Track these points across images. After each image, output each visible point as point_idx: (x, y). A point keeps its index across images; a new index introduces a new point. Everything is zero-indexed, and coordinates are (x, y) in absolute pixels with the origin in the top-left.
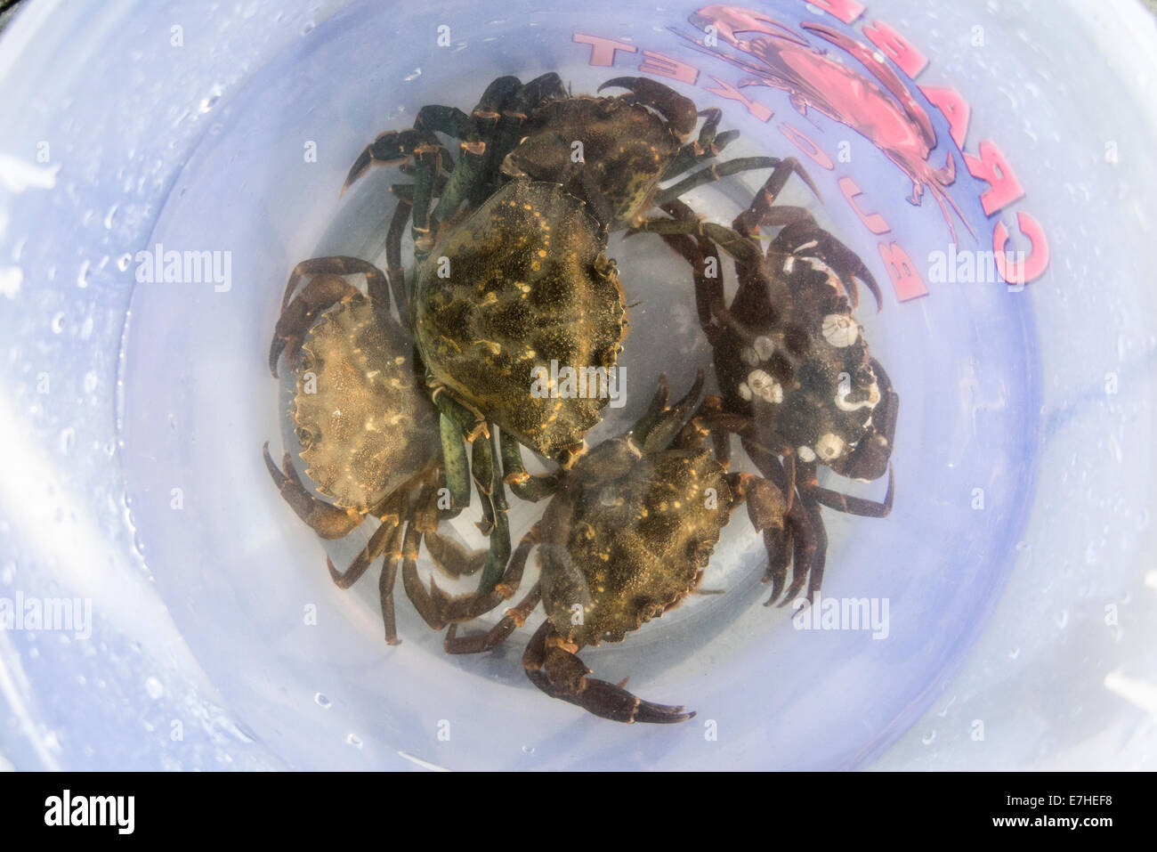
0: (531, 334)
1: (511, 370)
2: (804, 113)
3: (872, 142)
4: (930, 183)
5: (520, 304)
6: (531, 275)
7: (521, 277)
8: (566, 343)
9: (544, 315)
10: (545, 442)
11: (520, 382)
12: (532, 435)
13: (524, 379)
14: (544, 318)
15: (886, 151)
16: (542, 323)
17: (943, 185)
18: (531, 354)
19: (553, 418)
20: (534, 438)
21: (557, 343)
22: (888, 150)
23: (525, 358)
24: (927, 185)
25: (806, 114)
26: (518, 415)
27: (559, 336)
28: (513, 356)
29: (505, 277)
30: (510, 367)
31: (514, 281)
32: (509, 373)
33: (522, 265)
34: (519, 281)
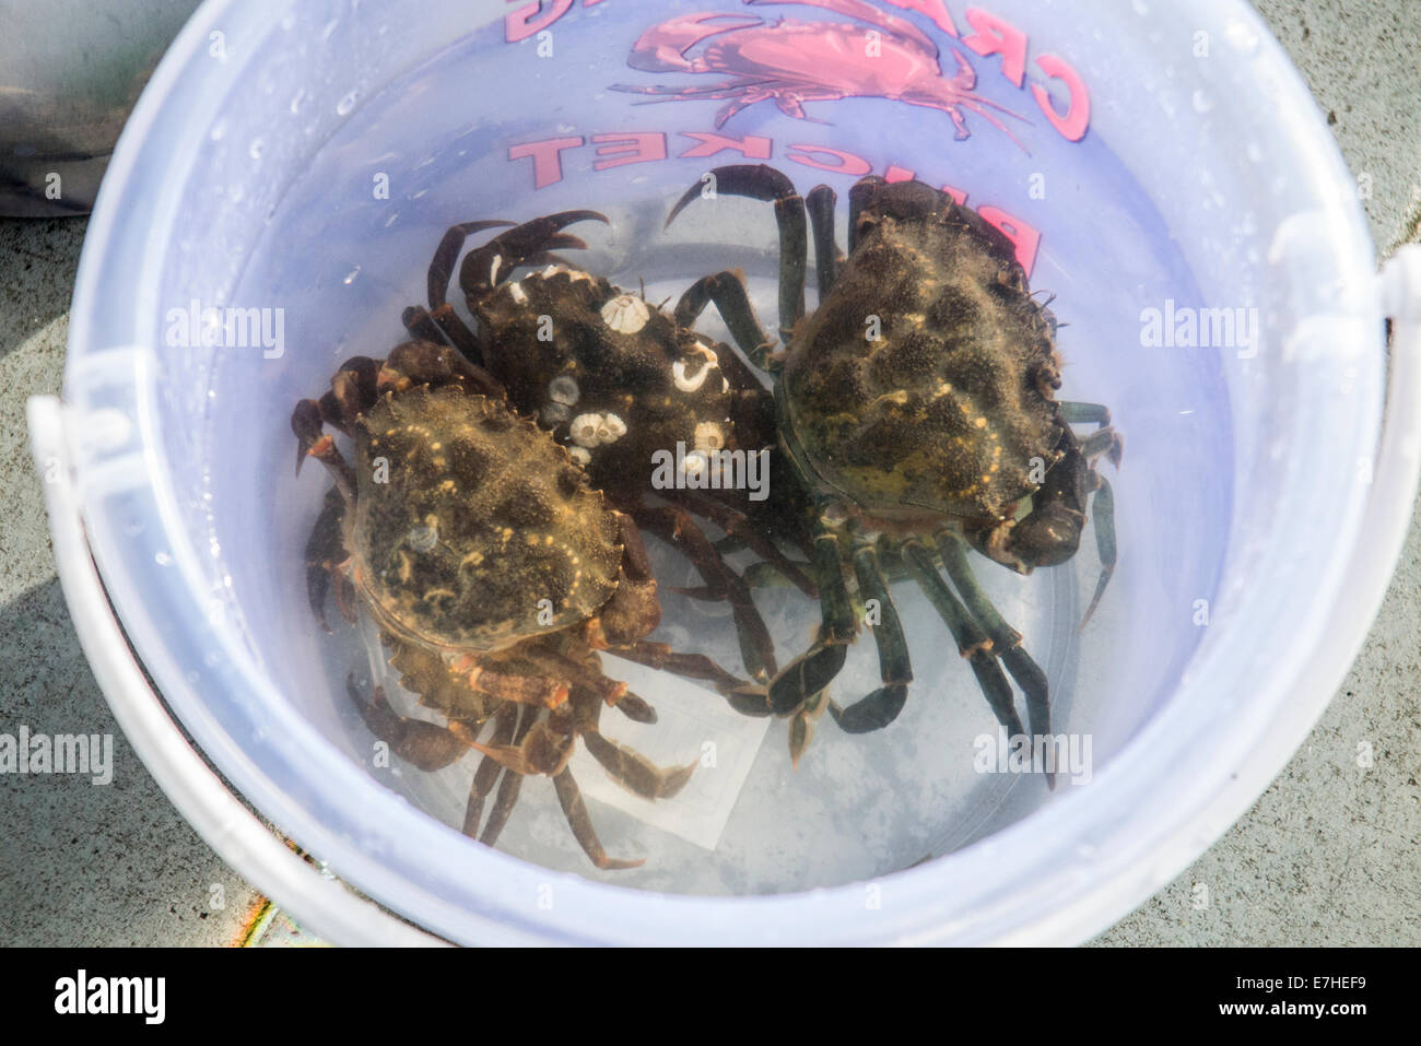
0: (940, 363)
1: (927, 411)
2: (801, 115)
3: (884, 97)
4: (960, 99)
5: (917, 334)
6: (922, 302)
7: (912, 307)
8: (986, 363)
9: (950, 336)
10: (993, 501)
11: (942, 423)
12: (973, 496)
13: (945, 417)
14: (952, 339)
15: (904, 98)
16: (950, 346)
17: (970, 90)
18: (946, 388)
19: (994, 468)
20: (978, 498)
21: (975, 364)
22: (905, 94)
23: (940, 395)
24: (959, 103)
25: (804, 114)
26: (948, 471)
27: (974, 356)
28: (926, 396)
29: (891, 313)
30: (924, 409)
31: (903, 314)
32: (925, 416)
33: (908, 294)
34: (910, 313)
